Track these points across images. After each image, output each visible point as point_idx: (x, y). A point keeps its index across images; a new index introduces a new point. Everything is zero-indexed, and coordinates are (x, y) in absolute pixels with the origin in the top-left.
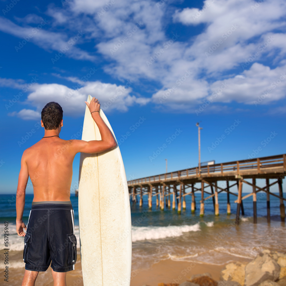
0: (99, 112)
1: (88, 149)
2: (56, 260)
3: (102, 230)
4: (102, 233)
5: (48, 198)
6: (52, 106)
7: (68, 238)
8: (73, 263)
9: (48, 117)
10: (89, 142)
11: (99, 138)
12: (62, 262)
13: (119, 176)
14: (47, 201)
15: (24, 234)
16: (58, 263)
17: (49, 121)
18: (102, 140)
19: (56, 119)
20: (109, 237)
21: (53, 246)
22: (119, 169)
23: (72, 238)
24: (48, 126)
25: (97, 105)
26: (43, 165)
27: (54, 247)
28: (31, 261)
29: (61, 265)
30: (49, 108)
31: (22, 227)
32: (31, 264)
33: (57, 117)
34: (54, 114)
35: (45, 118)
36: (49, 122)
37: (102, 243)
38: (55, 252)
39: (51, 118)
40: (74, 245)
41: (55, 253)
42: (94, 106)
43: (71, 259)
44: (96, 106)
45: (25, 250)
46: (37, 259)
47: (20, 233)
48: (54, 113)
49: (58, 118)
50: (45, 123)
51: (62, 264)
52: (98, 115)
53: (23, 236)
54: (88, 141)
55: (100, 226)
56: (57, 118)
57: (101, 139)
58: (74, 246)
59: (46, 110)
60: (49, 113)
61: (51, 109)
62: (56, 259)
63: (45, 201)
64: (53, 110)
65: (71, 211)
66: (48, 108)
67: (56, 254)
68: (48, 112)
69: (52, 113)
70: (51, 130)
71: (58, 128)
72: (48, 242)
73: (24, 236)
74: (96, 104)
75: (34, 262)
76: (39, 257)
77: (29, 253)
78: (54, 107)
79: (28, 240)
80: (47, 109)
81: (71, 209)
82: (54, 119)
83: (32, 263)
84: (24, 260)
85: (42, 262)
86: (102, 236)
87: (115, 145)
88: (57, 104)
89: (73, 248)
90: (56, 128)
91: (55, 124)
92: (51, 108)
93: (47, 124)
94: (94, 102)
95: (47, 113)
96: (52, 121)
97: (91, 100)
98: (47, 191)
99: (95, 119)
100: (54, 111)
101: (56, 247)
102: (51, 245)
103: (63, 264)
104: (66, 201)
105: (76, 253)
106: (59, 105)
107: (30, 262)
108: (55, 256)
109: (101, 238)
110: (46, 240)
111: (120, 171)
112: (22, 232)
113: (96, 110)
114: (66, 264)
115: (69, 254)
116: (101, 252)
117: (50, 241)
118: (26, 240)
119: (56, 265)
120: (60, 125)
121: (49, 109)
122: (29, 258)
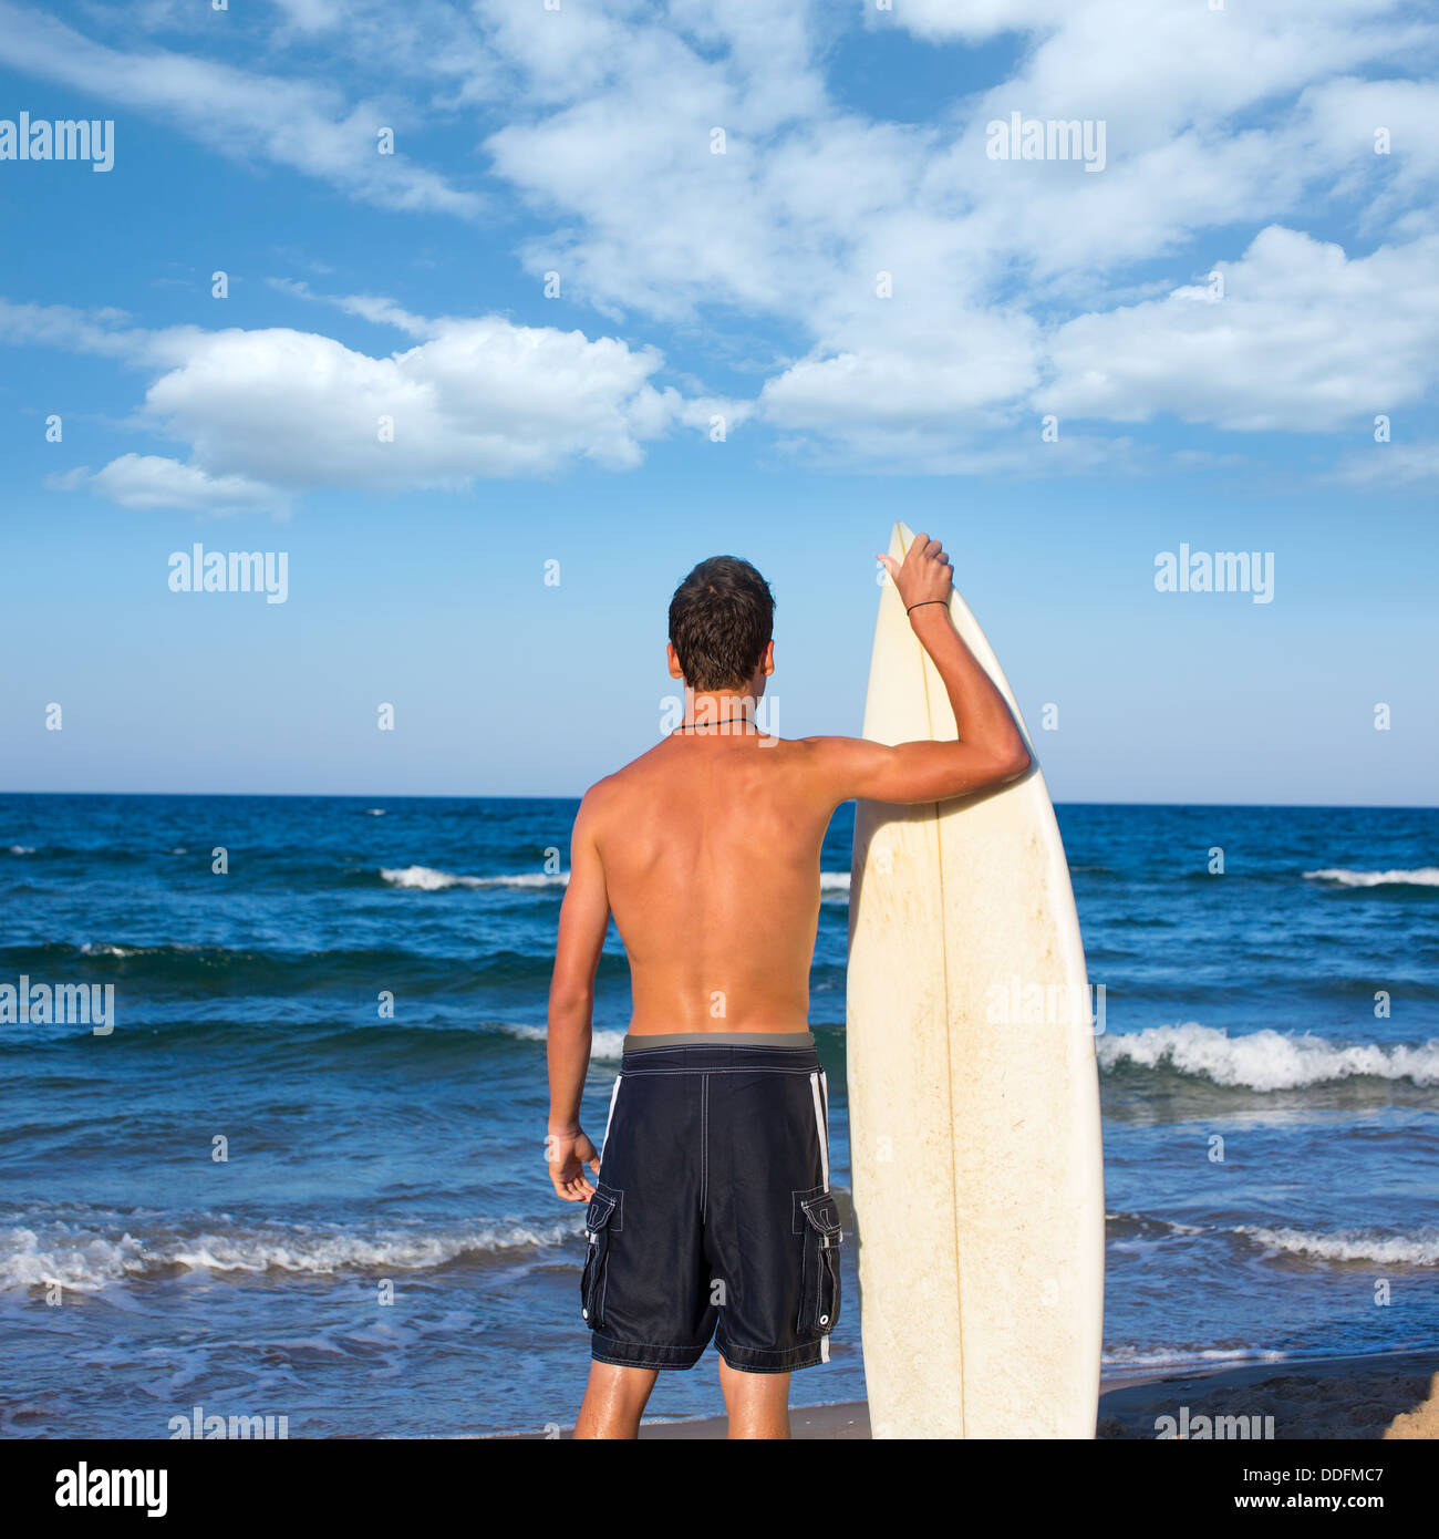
0: (945, 603)
1: (894, 781)
2: (740, 1315)
3: (958, 1168)
4: (960, 1183)
5: (702, 1018)
6: (723, 575)
7: (799, 1207)
8: (822, 1331)
9: (701, 628)
10: (896, 750)
11: (947, 731)
12: (771, 1324)
13: (1040, 913)
14: (697, 1031)
15: (585, 1192)
16: (750, 1328)
17: (707, 647)
18: (960, 740)
19: (739, 636)
20: (993, 1202)
21: (724, 1250)
22: (1044, 880)
23: (815, 1209)
24: (703, 673)
25: (938, 573)
26: (676, 859)
27: (732, 1252)
28: (617, 1317)
29: (765, 1339)
30: (707, 584)
31: (578, 1154)
32: (620, 1333)
33: (743, 630)
34: (732, 617)
35: (686, 635)
36: (706, 652)
37: (960, 1235)
38: (736, 1274)
39: (714, 636)
40: (827, 1245)
41: (734, 1280)
42: (924, 577)
43: (812, 1310)
44: (930, 576)
45: (593, 1264)
46: (647, 1311)
47: (569, 1185)
48: (730, 609)
49: (750, 635)
50: (688, 656)
51: (769, 1336)
52: (942, 618)
53: (584, 1198)
54: (892, 744)
55: (950, 1154)
56: (745, 634)
57: (955, 736)
58: (826, 1250)
59: (693, 593)
60: (709, 608)
61: (718, 589)
62: (738, 1312)
63: (689, 1030)
64: (726, 595)
65: (814, 1079)
66: (702, 584)
67: (739, 1288)
68: (702, 604)
69: (719, 608)
70: (718, 689)
71: (751, 679)
72: (702, 1229)
73: (588, 1199)
74: (934, 564)
75: (635, 1326)
76: (660, 1299)
77: (611, 1282)
78: (729, 581)
79: (605, 1219)
80: (695, 589)
81: (813, 1070)
82: (729, 636)
83: (624, 1328)
84: (585, 1314)
85: (670, 1327)
86: (960, 1200)
87: (1025, 761)
88: (745, 566)
89: (820, 1256)
90: (743, 682)
91: (734, 662)
92: (715, 584)
93: (696, 662)
94: (922, 559)
95: (699, 610)
96: (723, 648)
97: (907, 549)
98: (697, 985)
99: (928, 637)
100: (729, 602)
101: (740, 1251)
102: (716, 1242)
103: (773, 1333)
104: (789, 1029)
105: (839, 1283)
106: (754, 572)
107: (614, 1326)
108: (735, 1297)
109: (955, 1208)
110: (693, 1219)
111: (1045, 888)
112: (576, 1182)
113: (930, 595)
114: (788, 1335)
115: (803, 1287)
116: (954, 1276)
117: (713, 1222)
118: (598, 1218)
119: (739, 1339)
120: (757, 669)
121: (709, 590)
122: (609, 1303)
